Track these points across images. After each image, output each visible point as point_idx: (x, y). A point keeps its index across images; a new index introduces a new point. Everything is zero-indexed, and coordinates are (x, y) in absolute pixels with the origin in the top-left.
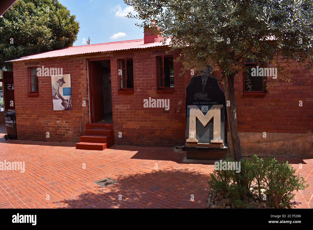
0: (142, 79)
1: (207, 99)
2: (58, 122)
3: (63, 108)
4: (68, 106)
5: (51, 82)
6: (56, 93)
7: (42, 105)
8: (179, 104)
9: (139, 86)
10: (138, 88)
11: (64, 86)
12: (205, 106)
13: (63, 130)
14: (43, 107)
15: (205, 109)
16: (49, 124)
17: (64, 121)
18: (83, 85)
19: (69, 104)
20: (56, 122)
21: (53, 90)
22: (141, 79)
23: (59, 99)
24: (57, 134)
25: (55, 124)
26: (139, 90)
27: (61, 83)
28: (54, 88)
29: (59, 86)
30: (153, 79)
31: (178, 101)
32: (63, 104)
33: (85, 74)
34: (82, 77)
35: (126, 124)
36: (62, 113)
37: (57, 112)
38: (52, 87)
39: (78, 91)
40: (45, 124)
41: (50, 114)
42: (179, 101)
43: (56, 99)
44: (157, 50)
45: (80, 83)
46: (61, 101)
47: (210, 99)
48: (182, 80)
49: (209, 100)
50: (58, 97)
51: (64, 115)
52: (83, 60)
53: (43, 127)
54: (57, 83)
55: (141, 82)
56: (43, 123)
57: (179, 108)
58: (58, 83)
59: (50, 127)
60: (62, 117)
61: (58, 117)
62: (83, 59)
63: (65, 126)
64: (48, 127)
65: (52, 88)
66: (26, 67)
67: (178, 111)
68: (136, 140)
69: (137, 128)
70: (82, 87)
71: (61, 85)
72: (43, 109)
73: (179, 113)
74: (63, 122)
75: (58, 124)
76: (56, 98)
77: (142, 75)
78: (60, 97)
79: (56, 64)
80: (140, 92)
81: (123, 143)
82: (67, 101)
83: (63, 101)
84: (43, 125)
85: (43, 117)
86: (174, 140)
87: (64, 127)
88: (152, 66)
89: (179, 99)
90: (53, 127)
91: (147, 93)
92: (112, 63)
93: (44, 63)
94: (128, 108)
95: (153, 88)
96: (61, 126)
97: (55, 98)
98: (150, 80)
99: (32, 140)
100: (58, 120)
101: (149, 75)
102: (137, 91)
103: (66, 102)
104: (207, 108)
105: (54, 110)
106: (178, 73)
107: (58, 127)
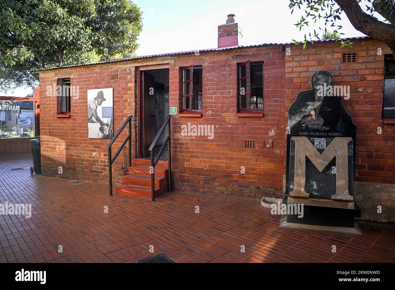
0: (215, 95)
1: (323, 128)
2: (94, 154)
3: (101, 135)
4: (108, 132)
5: (86, 99)
6: (93, 114)
7: (75, 130)
8: (271, 135)
9: (211, 106)
10: (209, 110)
11: (104, 104)
12: (320, 139)
13: (100, 165)
14: (75, 133)
15: (320, 143)
16: (82, 156)
17: (102, 154)
18: (130, 104)
19: (110, 130)
20: (91, 154)
21: (89, 110)
22: (213, 96)
23: (97, 123)
24: (92, 171)
25: (90, 157)
26: (211, 112)
27: (100, 100)
28: (90, 107)
29: (97, 105)
30: (232, 97)
31: (269, 131)
32: (102, 130)
33: (133, 89)
34: (129, 92)
35: (189, 161)
36: (99, 141)
37: (94, 141)
38: (88, 106)
39: (122, 112)
40: (77, 156)
41: (85, 143)
42: (270, 129)
43: (93, 122)
44: (238, 54)
45: (126, 101)
46: (98, 125)
47: (328, 128)
48: (276, 99)
49: (326, 129)
50: (95, 120)
51: (102, 144)
52: (131, 69)
53: (75, 160)
54: (94, 101)
55: (213, 100)
56: (74, 155)
57: (270, 141)
58: (96, 100)
59: (83, 160)
60: (100, 148)
61: (94, 147)
62: (132, 67)
63: (103, 160)
64: (80, 160)
65: (88, 108)
66: (56, 78)
67: (268, 146)
68: (203, 185)
69: (205, 169)
70: (128, 107)
71: (99, 103)
72: (75, 136)
73: (270, 148)
74: (100, 155)
75: (94, 157)
76: (93, 120)
77: (215, 91)
78: (98, 120)
79: (94, 74)
80: (212, 115)
81: (183, 188)
82: (107, 125)
83: (101, 125)
84: (75, 157)
85: (75, 146)
86: (261, 188)
87: (101, 162)
88: (231, 77)
89: (270, 127)
90: (87, 161)
91: (222, 117)
92: (171, 72)
93: (79, 73)
94: (193, 139)
95: (231, 111)
96: (98, 160)
97: (91, 121)
98: (227, 98)
99: (59, 176)
100: (95, 151)
101: (226, 91)
102: (208, 113)
103: (106, 127)
104: (323, 143)
105: (89, 137)
106: (270, 89)
107: (94, 161)
